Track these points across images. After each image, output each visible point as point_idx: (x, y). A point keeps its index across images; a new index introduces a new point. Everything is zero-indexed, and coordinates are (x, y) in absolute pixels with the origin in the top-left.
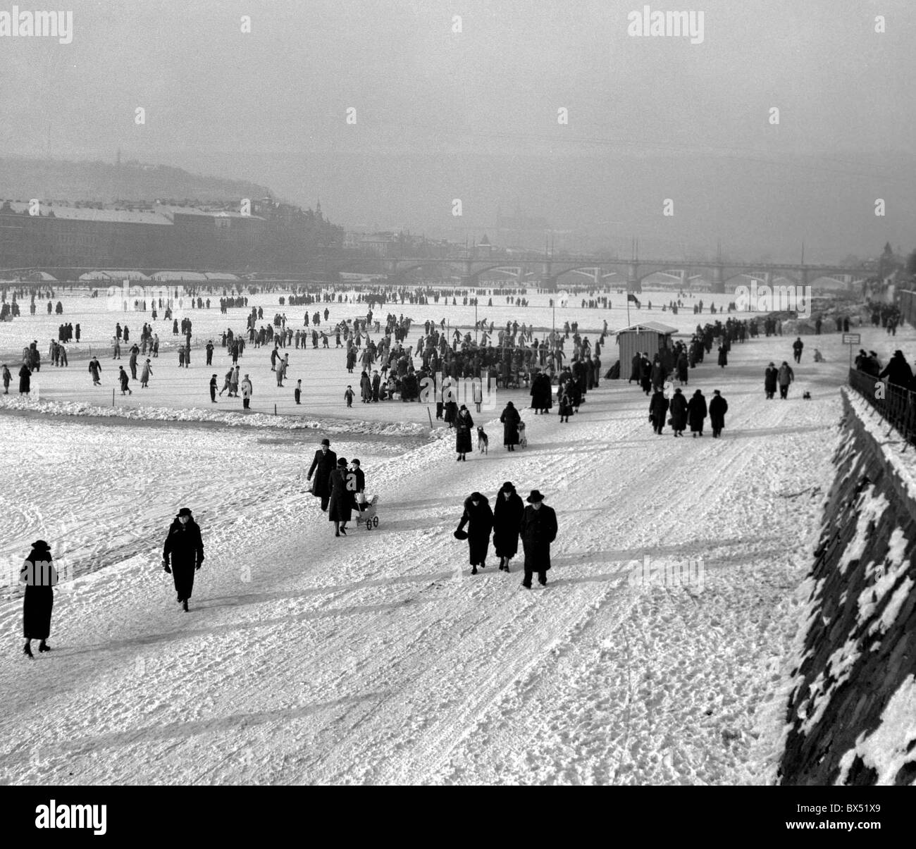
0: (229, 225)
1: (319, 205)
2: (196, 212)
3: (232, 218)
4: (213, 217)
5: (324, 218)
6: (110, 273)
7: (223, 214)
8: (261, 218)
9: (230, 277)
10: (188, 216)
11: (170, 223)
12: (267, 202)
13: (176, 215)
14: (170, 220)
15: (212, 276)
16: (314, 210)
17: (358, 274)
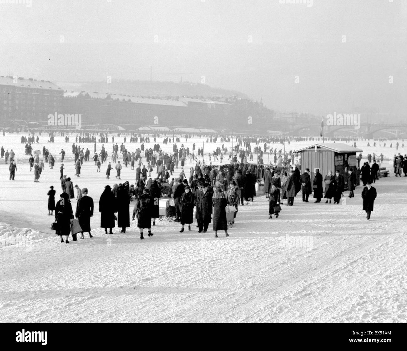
0: (215, 107)
1: (261, 100)
2: (200, 101)
3: (216, 104)
4: (207, 104)
5: (264, 105)
6: (152, 127)
7: (212, 102)
8: (230, 104)
9: (212, 131)
10: (195, 103)
11: (186, 106)
12: (234, 97)
13: (189, 102)
14: (186, 104)
15: (202, 130)
16: (259, 101)
17: (277, 132)
